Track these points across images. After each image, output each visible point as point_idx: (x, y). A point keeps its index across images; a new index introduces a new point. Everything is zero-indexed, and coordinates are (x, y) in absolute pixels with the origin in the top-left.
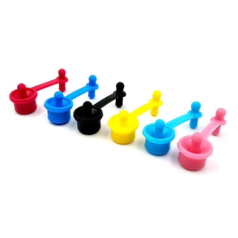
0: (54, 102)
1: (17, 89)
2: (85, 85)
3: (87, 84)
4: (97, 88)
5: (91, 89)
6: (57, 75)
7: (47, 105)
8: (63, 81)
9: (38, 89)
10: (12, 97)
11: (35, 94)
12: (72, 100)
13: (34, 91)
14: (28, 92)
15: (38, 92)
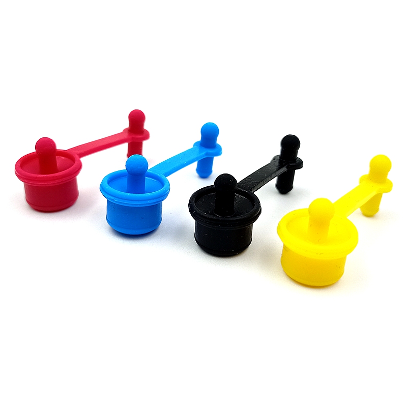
0: (125, 181)
1: (34, 150)
2: (191, 146)
3: (196, 144)
4: (219, 153)
5: (207, 154)
6: (126, 124)
7: (108, 187)
8: (140, 137)
9: (82, 151)
10: (20, 170)
11: (75, 164)
12: (168, 178)
13: (73, 158)
14: (60, 160)
15: (84, 160)
